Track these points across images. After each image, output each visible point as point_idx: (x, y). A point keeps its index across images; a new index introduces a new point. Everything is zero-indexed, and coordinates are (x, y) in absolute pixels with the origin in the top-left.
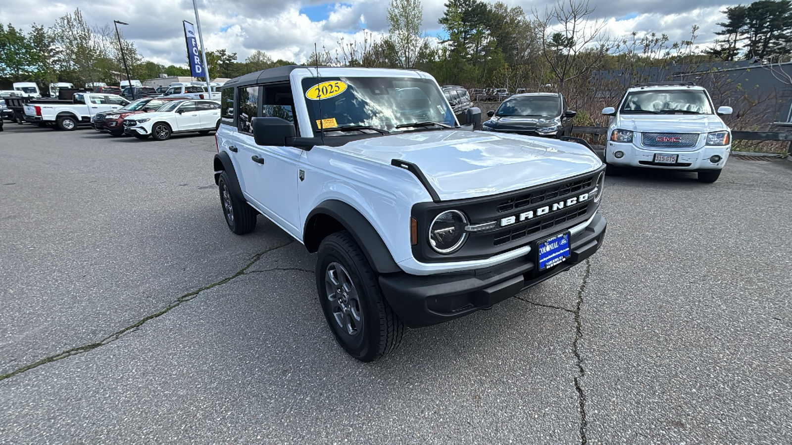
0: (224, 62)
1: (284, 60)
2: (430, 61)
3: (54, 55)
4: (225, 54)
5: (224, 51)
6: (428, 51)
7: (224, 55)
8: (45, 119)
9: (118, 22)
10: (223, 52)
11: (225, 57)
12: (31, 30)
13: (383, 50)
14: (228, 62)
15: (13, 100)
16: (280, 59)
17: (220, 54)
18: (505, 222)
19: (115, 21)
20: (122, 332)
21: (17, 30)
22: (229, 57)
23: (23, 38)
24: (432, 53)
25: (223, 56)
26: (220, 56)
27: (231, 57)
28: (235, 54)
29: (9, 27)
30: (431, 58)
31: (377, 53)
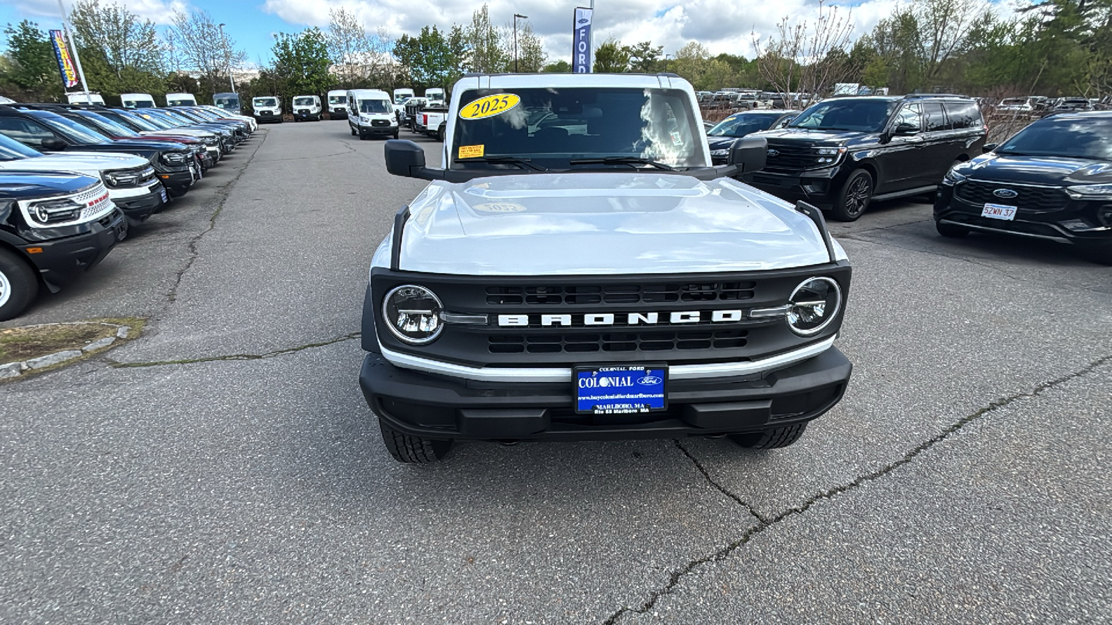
0: (645, 58)
1: (730, 53)
2: (992, 45)
3: (465, 57)
4: (648, 49)
5: (647, 44)
6: (990, 28)
7: (646, 49)
8: (429, 129)
9: (519, 16)
10: (646, 46)
11: (647, 52)
12: (451, 31)
13: (895, 31)
14: (650, 59)
15: (411, 107)
16: (723, 53)
17: (643, 48)
18: (504, 320)
19: (515, 15)
20: (282, 352)
21: (439, 32)
22: (653, 52)
23: (443, 40)
24: (1000, 31)
25: (645, 51)
26: (642, 51)
27: (655, 52)
28: (661, 47)
29: (434, 29)
30: (993, 40)
31: (881, 37)
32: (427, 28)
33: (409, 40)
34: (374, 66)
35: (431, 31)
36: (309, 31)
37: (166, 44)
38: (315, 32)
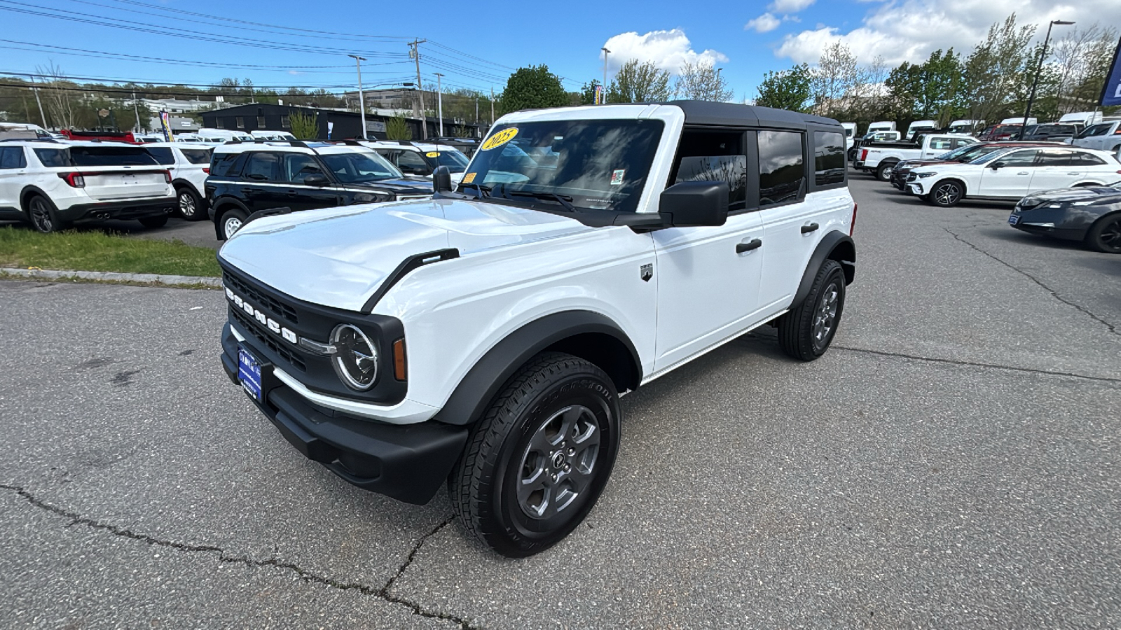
32: (939, 52)
33: (909, 68)
34: (856, 98)
35: (943, 55)
36: (798, 67)
37: (674, 88)
38: (802, 68)
